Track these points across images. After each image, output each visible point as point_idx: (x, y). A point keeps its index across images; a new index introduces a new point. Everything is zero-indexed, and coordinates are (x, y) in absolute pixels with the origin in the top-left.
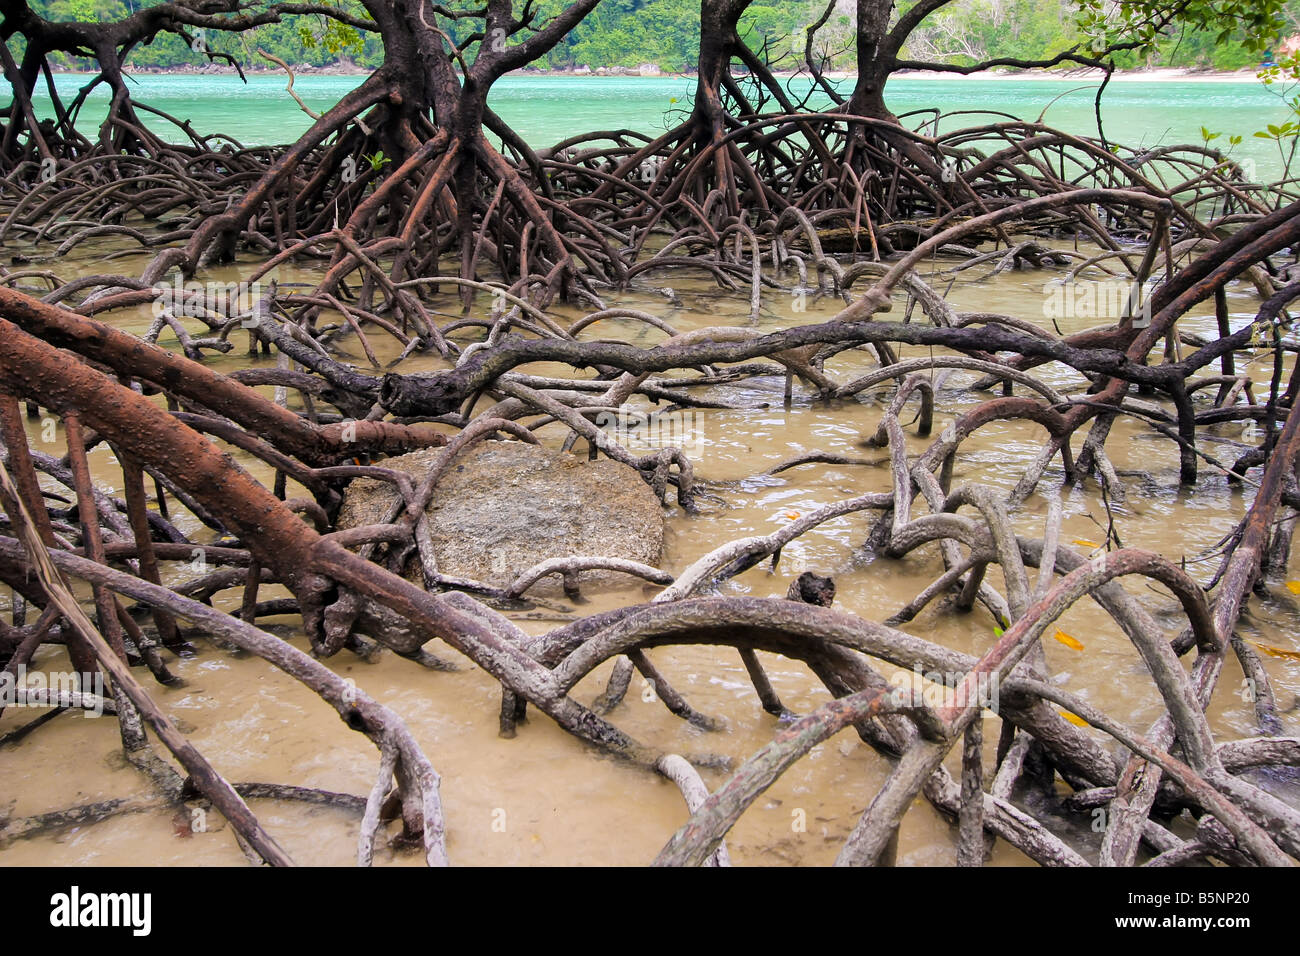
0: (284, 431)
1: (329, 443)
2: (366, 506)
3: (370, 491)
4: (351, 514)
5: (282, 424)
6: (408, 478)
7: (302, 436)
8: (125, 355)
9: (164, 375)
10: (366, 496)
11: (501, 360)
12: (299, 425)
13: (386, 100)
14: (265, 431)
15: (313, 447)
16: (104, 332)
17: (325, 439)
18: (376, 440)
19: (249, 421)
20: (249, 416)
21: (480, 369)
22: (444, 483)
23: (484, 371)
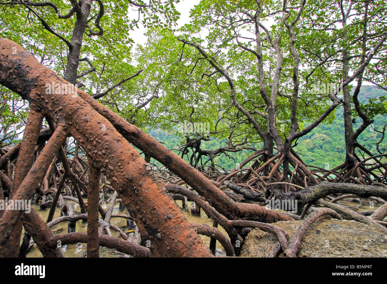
0: (218, 200)
1: (240, 212)
2: (257, 247)
3: (259, 238)
4: (247, 250)
5: (217, 196)
6: (283, 232)
7: (227, 205)
8: (148, 145)
9: (165, 159)
10: (257, 241)
11: (321, 190)
12: (226, 199)
13: (264, 154)
14: (209, 198)
15: (232, 212)
16: (139, 133)
17: (238, 209)
18: (263, 215)
19: (202, 191)
20: (202, 189)
21: (311, 192)
22: (308, 239)
23: (313, 193)
